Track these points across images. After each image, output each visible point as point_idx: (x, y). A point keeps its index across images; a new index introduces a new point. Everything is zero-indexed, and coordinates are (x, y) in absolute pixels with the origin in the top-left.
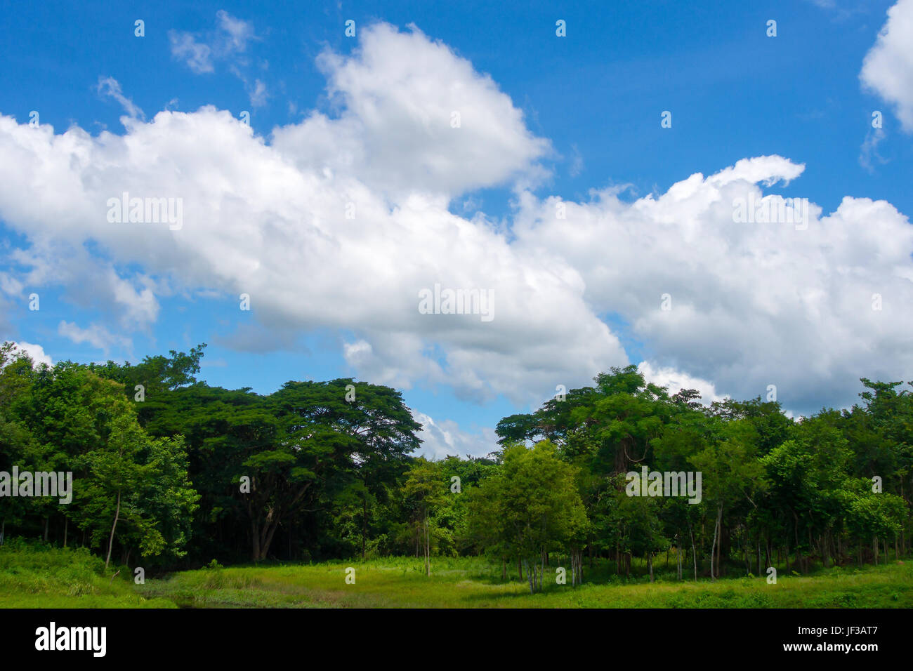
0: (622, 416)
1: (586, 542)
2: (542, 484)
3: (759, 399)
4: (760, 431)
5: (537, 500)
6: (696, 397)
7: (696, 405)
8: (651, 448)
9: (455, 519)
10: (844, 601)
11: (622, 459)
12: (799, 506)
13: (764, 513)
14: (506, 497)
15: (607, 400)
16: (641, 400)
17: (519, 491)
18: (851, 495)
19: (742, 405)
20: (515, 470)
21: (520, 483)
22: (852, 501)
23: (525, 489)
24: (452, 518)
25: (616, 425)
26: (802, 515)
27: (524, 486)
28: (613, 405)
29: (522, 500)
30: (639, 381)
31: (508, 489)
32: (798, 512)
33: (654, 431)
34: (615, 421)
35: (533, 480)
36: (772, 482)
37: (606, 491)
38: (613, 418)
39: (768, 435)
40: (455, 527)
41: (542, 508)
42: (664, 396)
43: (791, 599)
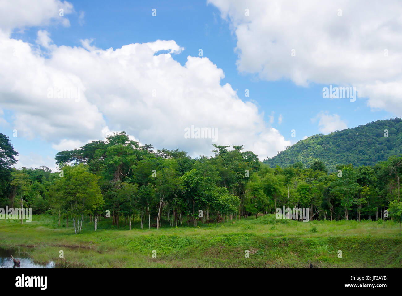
0: (119, 154)
1: (102, 211)
2: (83, 184)
3: (178, 150)
4: (180, 164)
5: (81, 191)
6: (151, 148)
7: (151, 151)
8: (131, 170)
9: (29, 197)
10: (226, 241)
11: (118, 173)
12: (195, 198)
13: (180, 200)
14: (67, 189)
15: (113, 147)
16: (128, 148)
17: (73, 187)
18: (218, 194)
19: (171, 153)
20: (71, 177)
21: (74, 184)
22: (218, 197)
23: (76, 186)
24: (28, 196)
25: (116, 158)
26: (196, 202)
27: (75, 185)
28: (116, 149)
29: (74, 191)
30: (126, 139)
31: (67, 185)
32: (195, 200)
33: (133, 162)
34: (116, 157)
35: (79, 182)
36: (186, 187)
37: (111, 188)
38: (115, 155)
39: (183, 166)
40: (29, 201)
41: (83, 195)
42: (137, 146)
43: (202, 239)
